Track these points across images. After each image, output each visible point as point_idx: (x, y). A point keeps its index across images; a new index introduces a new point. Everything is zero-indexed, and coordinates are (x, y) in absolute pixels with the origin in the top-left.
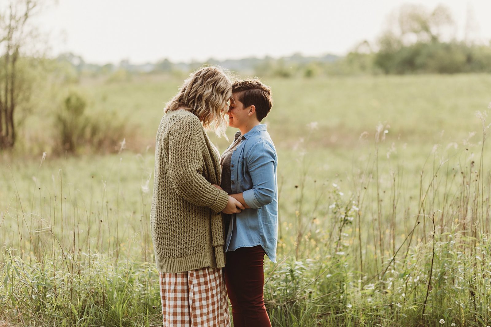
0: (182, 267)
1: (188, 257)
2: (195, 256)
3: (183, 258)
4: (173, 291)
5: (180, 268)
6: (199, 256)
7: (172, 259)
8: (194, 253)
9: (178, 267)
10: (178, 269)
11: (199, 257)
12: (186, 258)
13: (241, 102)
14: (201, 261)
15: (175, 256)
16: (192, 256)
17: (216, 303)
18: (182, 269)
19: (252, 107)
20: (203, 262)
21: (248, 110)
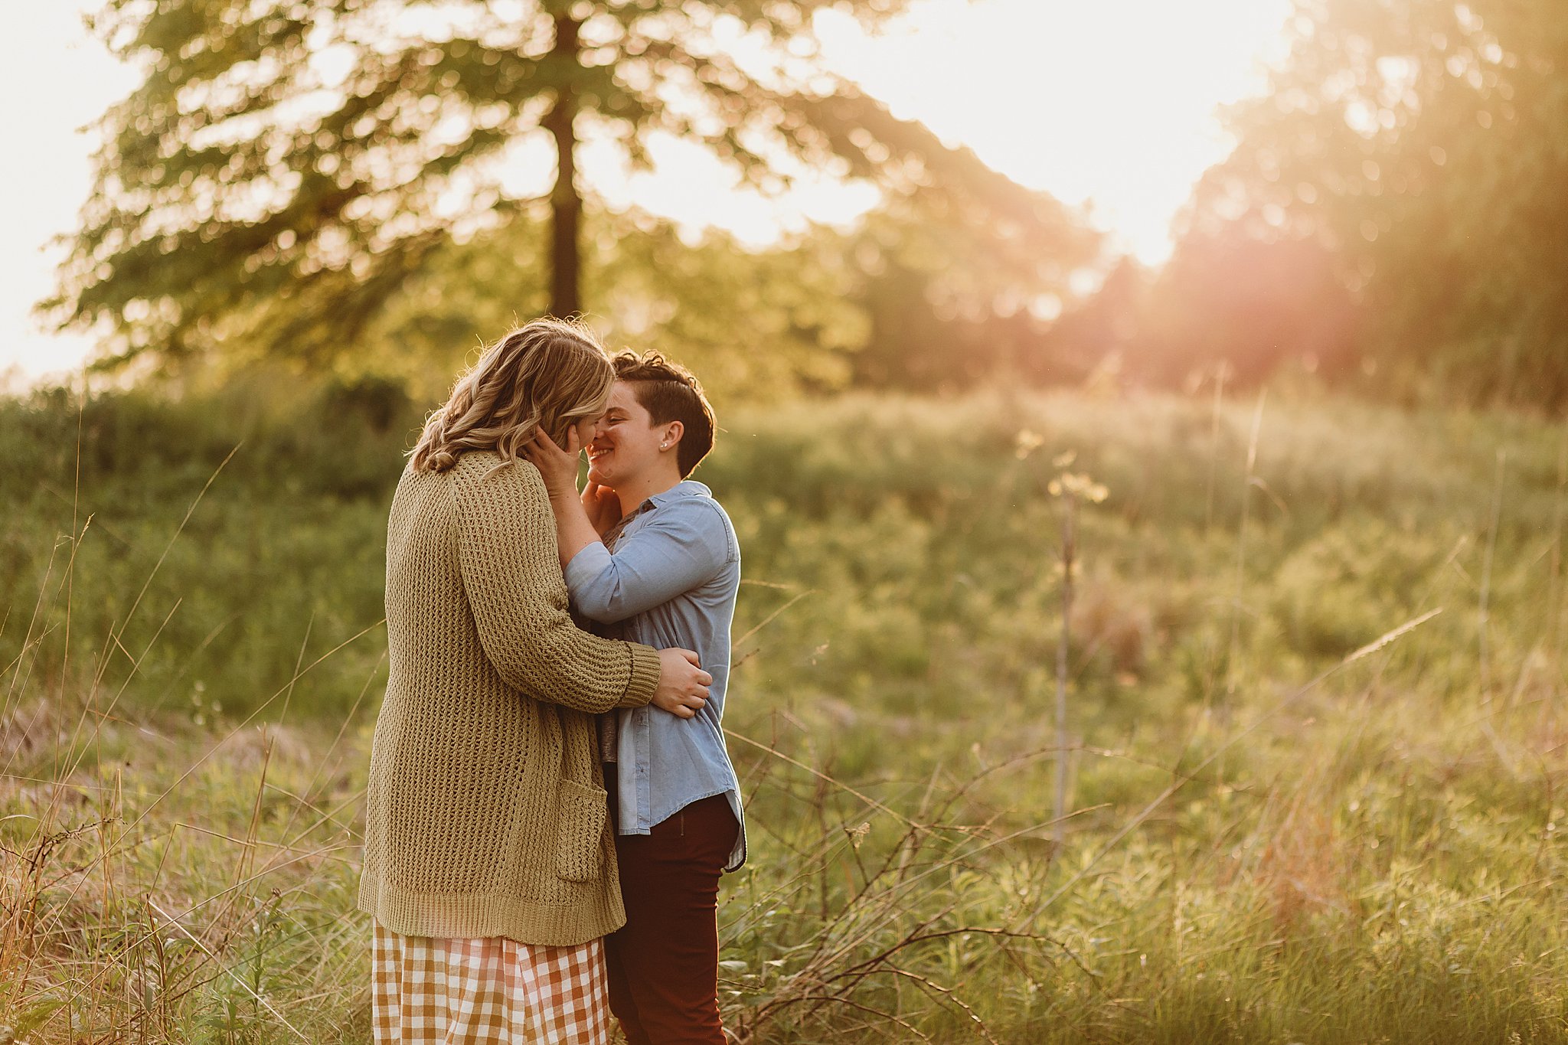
0: (425, 922)
1: (447, 898)
2: (465, 899)
3: (431, 896)
4: (419, 988)
5: (419, 924)
6: (476, 901)
7: (404, 893)
8: (466, 888)
9: (414, 921)
10: (413, 926)
11: (476, 905)
12: (442, 898)
13: (645, 407)
14: (481, 917)
15: (413, 887)
16: (459, 895)
17: (589, 1013)
18: (424, 927)
19: (673, 427)
20: (485, 921)
21: (661, 432)
